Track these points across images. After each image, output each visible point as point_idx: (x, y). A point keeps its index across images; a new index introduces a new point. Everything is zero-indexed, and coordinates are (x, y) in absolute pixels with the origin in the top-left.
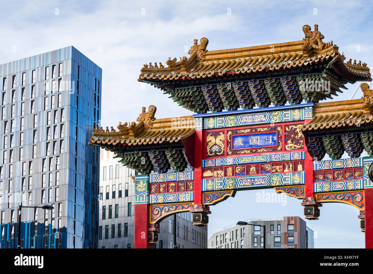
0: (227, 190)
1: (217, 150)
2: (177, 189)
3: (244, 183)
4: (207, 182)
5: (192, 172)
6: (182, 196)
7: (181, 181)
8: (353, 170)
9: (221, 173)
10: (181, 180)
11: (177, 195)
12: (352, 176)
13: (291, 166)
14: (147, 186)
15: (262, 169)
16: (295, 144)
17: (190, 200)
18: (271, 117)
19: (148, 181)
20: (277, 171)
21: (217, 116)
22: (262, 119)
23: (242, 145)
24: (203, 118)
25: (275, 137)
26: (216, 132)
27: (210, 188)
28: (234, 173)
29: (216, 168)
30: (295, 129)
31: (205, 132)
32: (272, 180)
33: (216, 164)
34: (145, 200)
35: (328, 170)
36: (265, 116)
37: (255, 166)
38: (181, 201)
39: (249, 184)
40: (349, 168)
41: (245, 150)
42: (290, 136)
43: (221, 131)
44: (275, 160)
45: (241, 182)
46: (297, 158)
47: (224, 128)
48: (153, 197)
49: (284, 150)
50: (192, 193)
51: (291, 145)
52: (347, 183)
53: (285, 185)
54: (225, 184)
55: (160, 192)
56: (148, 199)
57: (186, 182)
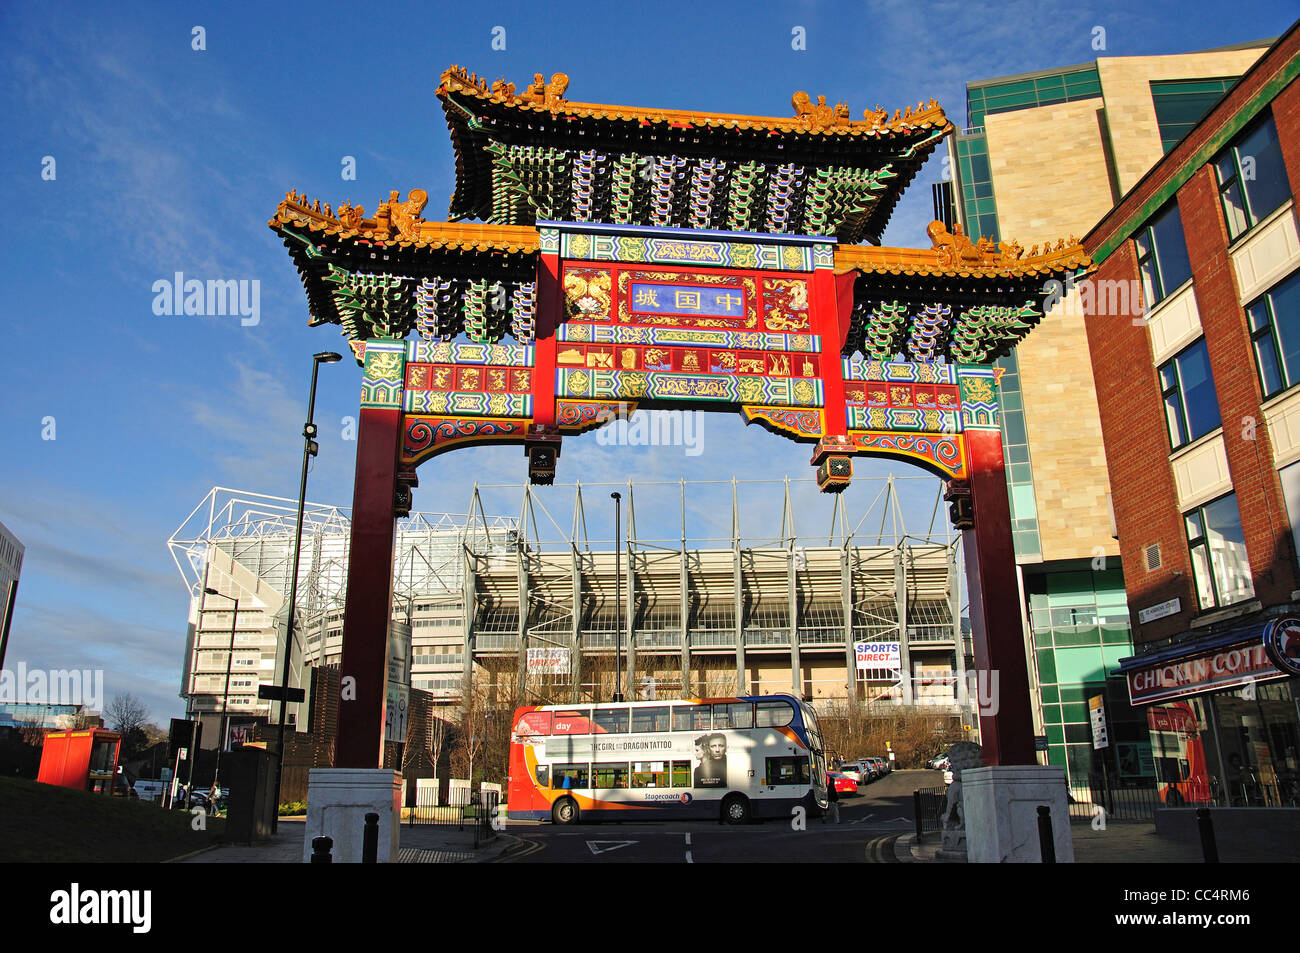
0: (624, 399)
1: (592, 309)
2: (484, 384)
3: (669, 388)
4: (572, 375)
5: (530, 348)
6: (498, 400)
7: (497, 365)
8: (934, 388)
9: (606, 359)
10: (499, 363)
11: (485, 398)
12: (932, 400)
13: (785, 362)
14: (400, 367)
15: (716, 362)
16: (788, 319)
17: (522, 414)
18: (732, 254)
19: (404, 357)
20: (751, 370)
21: (594, 233)
22: (709, 255)
23: (657, 305)
24: (562, 231)
25: (739, 299)
26: (589, 267)
27: (578, 390)
28: (640, 363)
29: (593, 347)
30: (788, 289)
31: (563, 263)
32: (743, 388)
33: (596, 336)
34: (394, 401)
35: (877, 381)
36: (717, 251)
37: (697, 355)
38: (497, 413)
39: (683, 391)
40: (925, 383)
41: (664, 316)
42: (775, 300)
43: (602, 269)
44: (749, 346)
45: (661, 385)
46: (803, 348)
47: (611, 261)
48: (415, 396)
49: (761, 327)
50: (528, 396)
51: (780, 320)
52: (924, 415)
53: (776, 405)
54: (618, 384)
55: (436, 389)
56: (403, 400)
57: (510, 371)
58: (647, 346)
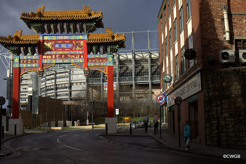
0: (53, 63)
1: (48, 48)
2: (32, 62)
3: (60, 61)
4: (45, 60)
5: (38, 56)
6: (34, 65)
7: (33, 59)
8: (102, 59)
9: (50, 57)
11: (31, 64)
12: (102, 61)
13: (78, 56)
14: (19, 60)
15: (67, 56)
16: (80, 48)
17: (37, 67)
18: (71, 37)
19: (19, 58)
20: (73, 57)
21: (48, 35)
22: (67, 38)
23: (59, 47)
24: (43, 36)
25: (72, 45)
26: (48, 41)
27: (45, 62)
28: (55, 57)
29: (48, 55)
30: (80, 43)
31: (44, 41)
32: (71, 61)
33: (48, 53)
35: (93, 58)
37: (64, 55)
38: (33, 67)
39: (62, 62)
41: (60, 49)
42: (78, 45)
44: (72, 53)
45: (58, 61)
46: (81, 53)
47: (51, 40)
48: (21, 65)
49: (75, 50)
50: (38, 64)
51: (78, 48)
52: (100, 63)
53: (76, 63)
54: (52, 61)
55: (24, 63)
56: (19, 65)
57: (35, 60)
58: (56, 54)
